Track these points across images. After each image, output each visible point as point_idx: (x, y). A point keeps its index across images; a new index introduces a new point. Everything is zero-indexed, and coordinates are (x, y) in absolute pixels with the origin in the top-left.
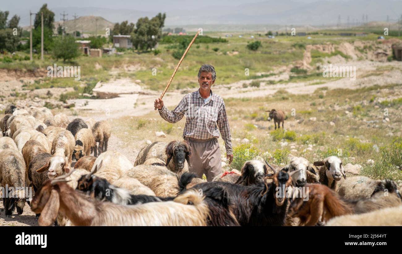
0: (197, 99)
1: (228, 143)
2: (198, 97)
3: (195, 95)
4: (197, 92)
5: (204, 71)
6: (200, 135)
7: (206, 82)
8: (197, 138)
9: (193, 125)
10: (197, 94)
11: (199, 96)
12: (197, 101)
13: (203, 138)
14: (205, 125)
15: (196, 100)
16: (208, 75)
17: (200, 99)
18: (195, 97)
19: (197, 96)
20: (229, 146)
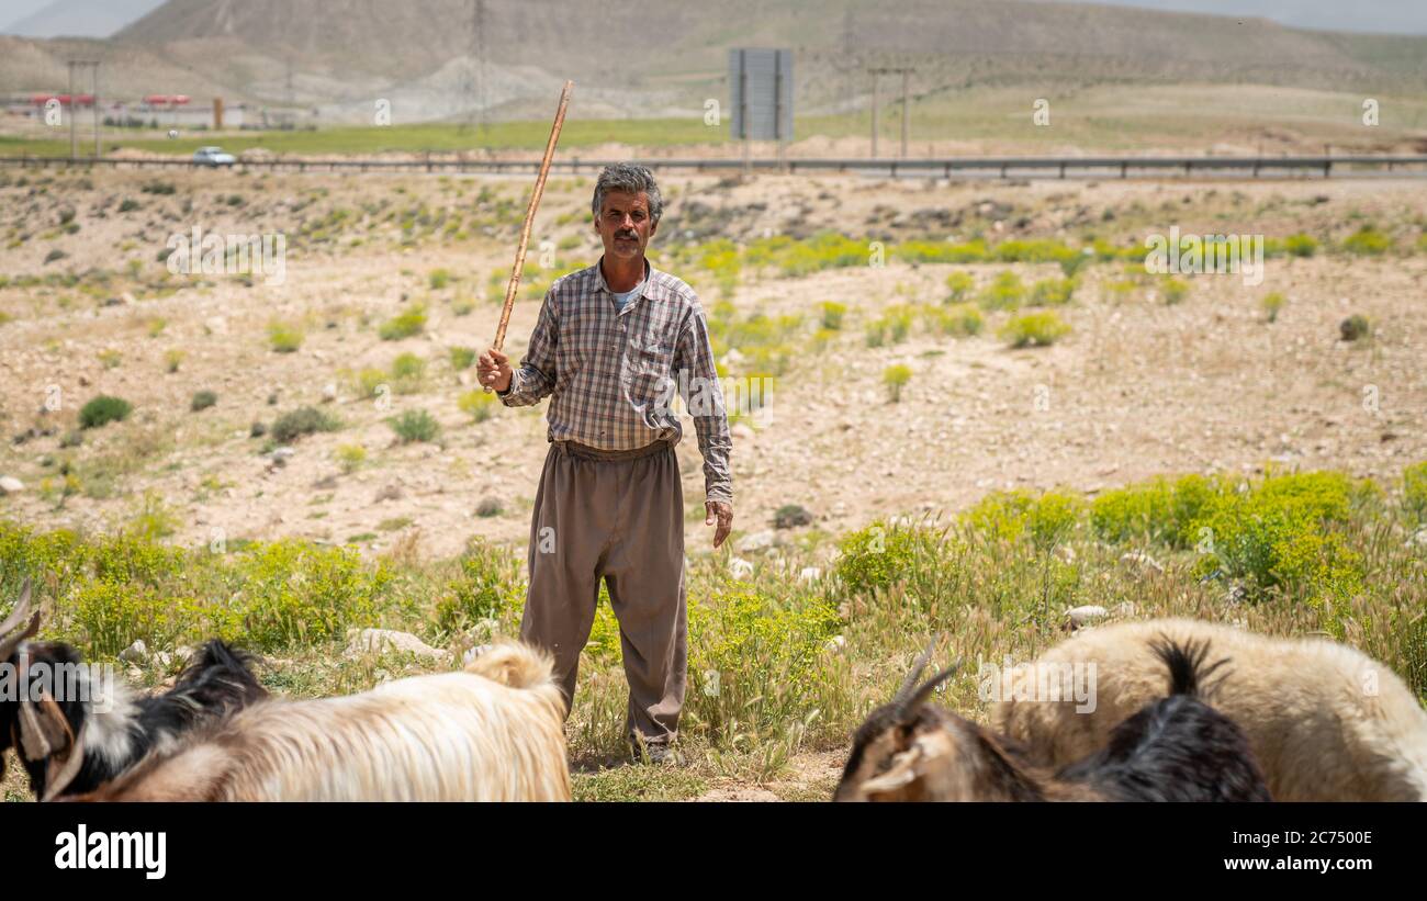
0: (593, 297)
1: (712, 459)
2: (596, 288)
3: (586, 279)
4: (594, 269)
5: (617, 188)
6: (605, 430)
7: (630, 229)
8: (596, 444)
9: (574, 396)
10: (593, 276)
11: (599, 281)
12: (592, 305)
13: (616, 445)
14: (620, 393)
15: (588, 300)
16: (636, 203)
17: (603, 296)
18: (585, 286)
19: (591, 284)
20: (719, 470)
